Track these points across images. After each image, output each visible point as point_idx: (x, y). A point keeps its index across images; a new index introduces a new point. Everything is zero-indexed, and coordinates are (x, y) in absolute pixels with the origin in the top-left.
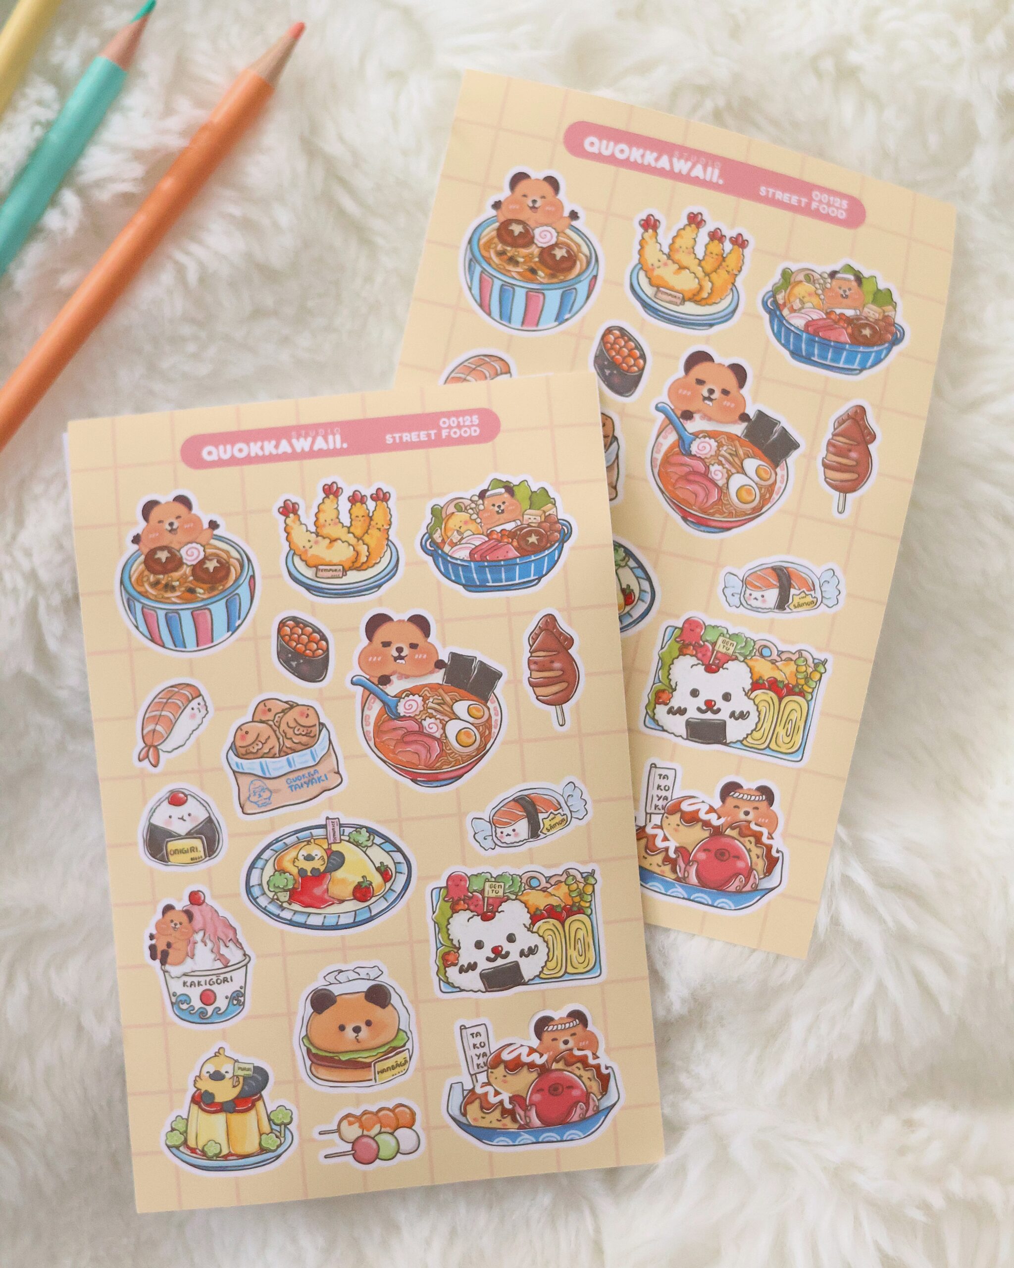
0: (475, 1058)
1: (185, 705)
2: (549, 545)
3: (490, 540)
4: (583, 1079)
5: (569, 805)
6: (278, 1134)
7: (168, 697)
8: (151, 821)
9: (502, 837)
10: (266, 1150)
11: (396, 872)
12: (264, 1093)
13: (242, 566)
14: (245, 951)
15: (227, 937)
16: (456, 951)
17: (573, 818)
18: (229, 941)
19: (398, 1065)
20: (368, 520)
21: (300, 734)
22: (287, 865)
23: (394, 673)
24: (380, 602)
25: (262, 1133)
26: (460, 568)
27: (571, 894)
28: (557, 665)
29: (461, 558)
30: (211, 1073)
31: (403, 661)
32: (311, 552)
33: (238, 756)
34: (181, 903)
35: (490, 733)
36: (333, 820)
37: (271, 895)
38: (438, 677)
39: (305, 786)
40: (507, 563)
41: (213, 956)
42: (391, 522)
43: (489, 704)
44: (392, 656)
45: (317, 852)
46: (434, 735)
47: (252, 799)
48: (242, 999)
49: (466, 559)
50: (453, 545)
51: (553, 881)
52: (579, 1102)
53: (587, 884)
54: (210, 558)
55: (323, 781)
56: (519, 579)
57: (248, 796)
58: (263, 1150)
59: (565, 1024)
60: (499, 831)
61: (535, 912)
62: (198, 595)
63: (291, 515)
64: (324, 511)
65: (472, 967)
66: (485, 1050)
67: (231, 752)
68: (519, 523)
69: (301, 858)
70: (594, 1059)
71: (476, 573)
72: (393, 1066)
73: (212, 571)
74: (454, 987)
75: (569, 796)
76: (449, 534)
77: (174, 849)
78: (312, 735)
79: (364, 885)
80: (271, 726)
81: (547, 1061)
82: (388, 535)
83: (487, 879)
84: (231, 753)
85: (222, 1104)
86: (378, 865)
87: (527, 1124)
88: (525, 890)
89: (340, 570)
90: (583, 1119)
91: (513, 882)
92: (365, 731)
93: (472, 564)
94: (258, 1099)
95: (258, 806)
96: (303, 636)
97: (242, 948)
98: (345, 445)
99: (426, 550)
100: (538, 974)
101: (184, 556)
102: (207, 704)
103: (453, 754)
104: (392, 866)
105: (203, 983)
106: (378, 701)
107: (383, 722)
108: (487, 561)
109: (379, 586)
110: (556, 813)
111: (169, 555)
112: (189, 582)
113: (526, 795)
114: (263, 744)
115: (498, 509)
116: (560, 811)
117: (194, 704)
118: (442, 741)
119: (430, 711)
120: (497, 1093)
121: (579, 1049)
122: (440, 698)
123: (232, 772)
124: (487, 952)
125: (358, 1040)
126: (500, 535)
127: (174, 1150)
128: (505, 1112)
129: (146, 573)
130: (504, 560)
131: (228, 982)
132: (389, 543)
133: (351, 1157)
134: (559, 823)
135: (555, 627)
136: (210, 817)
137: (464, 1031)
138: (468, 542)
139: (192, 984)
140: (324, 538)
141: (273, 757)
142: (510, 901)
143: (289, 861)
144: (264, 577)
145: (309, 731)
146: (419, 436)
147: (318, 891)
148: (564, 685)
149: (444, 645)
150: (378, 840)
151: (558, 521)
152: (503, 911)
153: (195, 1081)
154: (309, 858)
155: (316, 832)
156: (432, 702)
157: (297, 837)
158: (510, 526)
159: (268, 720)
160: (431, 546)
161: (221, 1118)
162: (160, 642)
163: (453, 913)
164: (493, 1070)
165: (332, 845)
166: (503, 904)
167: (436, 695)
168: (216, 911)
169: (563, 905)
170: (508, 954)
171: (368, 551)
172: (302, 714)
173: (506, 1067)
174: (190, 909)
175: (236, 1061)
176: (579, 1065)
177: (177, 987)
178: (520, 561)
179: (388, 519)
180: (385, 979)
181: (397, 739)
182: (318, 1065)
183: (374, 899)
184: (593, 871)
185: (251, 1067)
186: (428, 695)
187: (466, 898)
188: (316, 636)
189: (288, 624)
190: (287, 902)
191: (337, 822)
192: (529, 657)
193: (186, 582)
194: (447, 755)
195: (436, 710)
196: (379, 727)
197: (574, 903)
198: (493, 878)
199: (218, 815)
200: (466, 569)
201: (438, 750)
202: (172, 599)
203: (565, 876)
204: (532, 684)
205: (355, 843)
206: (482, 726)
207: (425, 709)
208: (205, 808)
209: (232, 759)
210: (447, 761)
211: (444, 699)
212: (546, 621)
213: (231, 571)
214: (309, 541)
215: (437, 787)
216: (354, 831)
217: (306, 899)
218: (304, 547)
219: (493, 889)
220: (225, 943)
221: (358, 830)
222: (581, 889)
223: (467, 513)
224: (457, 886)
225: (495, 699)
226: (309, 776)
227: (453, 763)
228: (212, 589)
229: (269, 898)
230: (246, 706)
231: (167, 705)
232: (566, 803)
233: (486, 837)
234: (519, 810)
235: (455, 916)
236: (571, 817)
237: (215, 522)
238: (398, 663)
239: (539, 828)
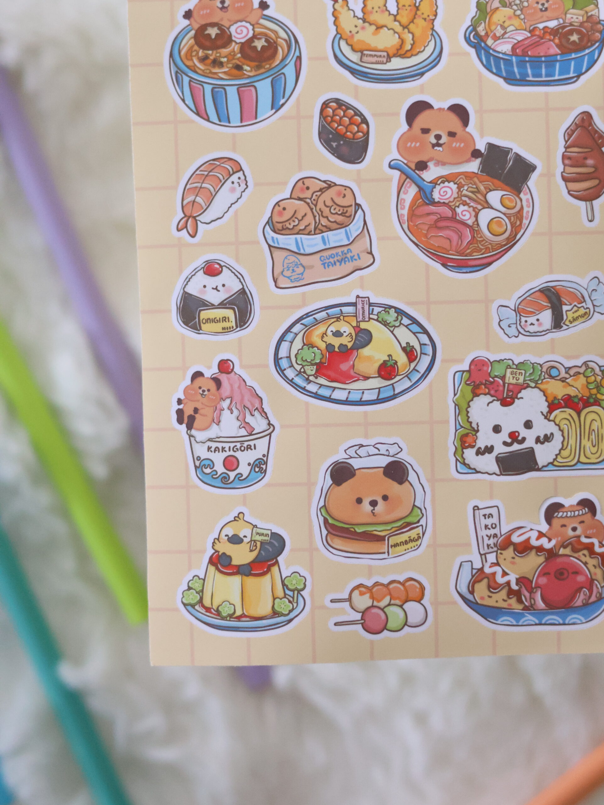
0: (486, 539)
1: (225, 179)
3: (532, 36)
4: (588, 566)
5: (593, 299)
6: (291, 599)
7: (209, 170)
8: (186, 290)
9: (526, 326)
10: (278, 614)
11: (421, 353)
12: (279, 559)
13: (289, 47)
14: (269, 421)
15: (253, 405)
16: (474, 433)
17: (595, 313)
18: (255, 410)
19: (411, 540)
20: (415, 9)
21: (336, 213)
22: (316, 339)
23: (431, 159)
24: (422, 89)
25: (275, 597)
26: (502, 61)
27: (588, 386)
28: (590, 162)
29: (503, 52)
30: (230, 536)
31: (440, 149)
32: (357, 37)
33: (274, 231)
34: (212, 370)
35: (521, 224)
36: (363, 299)
37: (298, 368)
38: (474, 166)
39: (338, 264)
40: (549, 59)
41: (238, 423)
42: (437, 13)
43: (522, 195)
44: (430, 142)
45: (346, 328)
46: (465, 222)
47: (285, 273)
48: (264, 467)
49: (507, 53)
50: (496, 38)
51: (572, 372)
52: (582, 588)
54: (258, 37)
55: (356, 260)
56: (559, 75)
57: (282, 270)
58: (275, 613)
59: (574, 512)
60: (523, 319)
61: (552, 401)
62: (245, 72)
65: (489, 450)
66: (496, 531)
67: (267, 227)
68: (561, 21)
69: (329, 333)
70: (600, 547)
71: (518, 66)
72: (406, 541)
73: (259, 49)
74: (470, 468)
75: (593, 290)
76: (493, 28)
77: (206, 318)
78: (347, 215)
79: (389, 364)
80: (308, 204)
81: (555, 546)
82: (433, 26)
83: (509, 366)
85: (238, 567)
86: (404, 345)
87: (532, 606)
88: (545, 378)
89: (384, 56)
90: (586, 605)
91: (534, 370)
92: (400, 214)
93: (514, 59)
94: (273, 565)
95: (291, 280)
96: (346, 119)
97: (267, 418)
99: (469, 41)
100: (552, 461)
101: (234, 33)
102: (247, 179)
103: (484, 242)
104: (417, 347)
105: (227, 449)
106: (414, 186)
107: (418, 207)
108: (528, 56)
109: (422, 74)
110: (579, 306)
111: (218, 32)
112: (236, 59)
113: (552, 287)
114: (299, 221)
115: (540, 7)
116: (584, 304)
117: (234, 178)
118: (474, 229)
119: (464, 198)
120: (505, 574)
121: (587, 537)
123: (267, 246)
124: (504, 436)
125: (373, 513)
126: (542, 32)
127: (189, 608)
128: (511, 592)
129: (196, 47)
130: (545, 56)
131: (252, 449)
132: (434, 33)
133: (360, 626)
134: (582, 316)
135: (590, 124)
136: (243, 288)
137: (477, 512)
138: (511, 37)
139: (216, 449)
140: (371, 24)
141: (309, 234)
142: (529, 389)
143: (317, 336)
144: (310, 59)
145: (345, 211)
147: (344, 367)
148: (596, 182)
149: (482, 136)
150: (406, 321)
151: (599, 22)
152: (522, 398)
153: (214, 542)
155: (345, 309)
156: (467, 190)
157: (327, 313)
158: (552, 24)
159: (306, 198)
160: (474, 38)
161: (236, 580)
162: (206, 117)
163: (474, 397)
164: (502, 552)
165: (361, 323)
166: (523, 391)
167: (471, 183)
168: (244, 380)
169: (580, 396)
170: (524, 439)
171: (413, 39)
172: (339, 194)
173: (515, 550)
174: (219, 377)
175: (255, 526)
176: (585, 552)
177: (202, 451)
178: (560, 58)
179: (434, 9)
180: (404, 456)
181: (431, 225)
182: (334, 535)
183: (398, 378)
185: (269, 532)
186: (463, 183)
187: (487, 382)
188: (357, 119)
189: (331, 106)
190: (313, 375)
191: (367, 301)
192: (564, 153)
193: (234, 59)
194: (478, 242)
195: (470, 198)
196: (413, 211)
197: (591, 395)
198: (515, 365)
199: (252, 287)
200: (508, 62)
201: (469, 238)
202: (220, 75)
203: (584, 368)
204: (565, 179)
205: (383, 323)
206: (514, 216)
207: (460, 196)
208: (239, 280)
209: (269, 234)
210: (478, 248)
211: (478, 188)
212: (583, 118)
213: (278, 52)
214: (356, 26)
215: (467, 273)
216: (383, 310)
217: (332, 374)
218: (350, 32)
219: (514, 375)
220: (251, 411)
221: (387, 310)
222: (599, 382)
223: (511, 8)
224: (480, 370)
225: (528, 191)
226: (343, 255)
227: (483, 251)
228: (258, 67)
229: (297, 370)
230: (285, 183)
231: (207, 178)
232: (590, 297)
233: (510, 325)
234: (544, 301)
235: (475, 399)
236: (594, 311)
237: (266, 2)
238: (436, 150)
239: (563, 319)
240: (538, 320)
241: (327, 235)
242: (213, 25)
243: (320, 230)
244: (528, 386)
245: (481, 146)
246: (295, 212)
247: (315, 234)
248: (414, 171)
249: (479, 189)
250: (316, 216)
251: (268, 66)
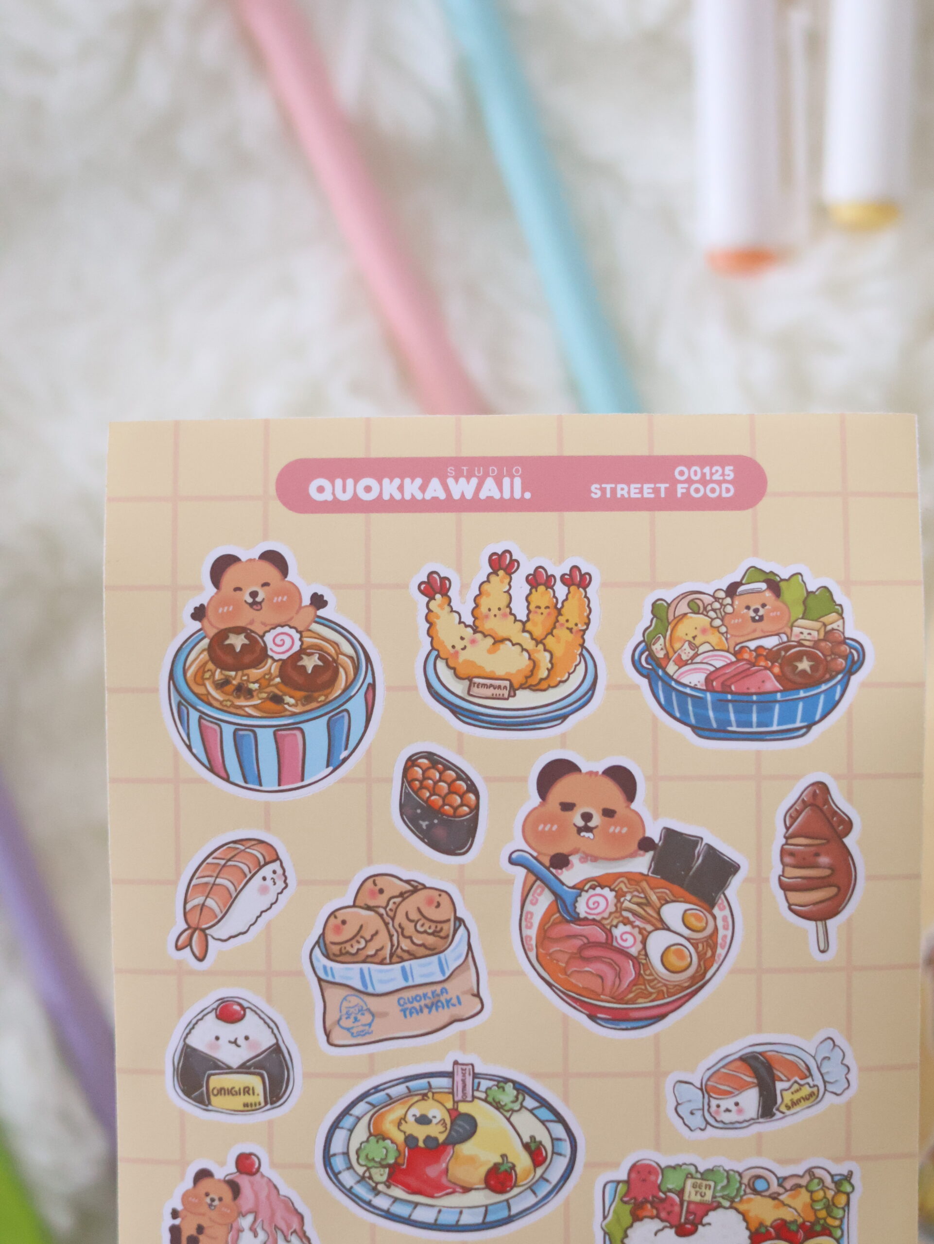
1: (253, 872)
2: (827, 676)
3: (738, 661)
5: (823, 1072)
7: (228, 857)
8: (188, 1041)
9: (717, 1112)
11: (553, 1153)
13: (357, 669)
15: (289, 1226)
17: (827, 1093)
18: (291, 1234)
20: (555, 613)
21: (425, 932)
22: (389, 1126)
23: (575, 851)
24: (563, 741)
26: (689, 700)
27: (813, 1206)
28: (824, 860)
29: (692, 685)
31: (590, 835)
32: (463, 656)
33: (327, 956)
34: (225, 1169)
35: (713, 956)
36: (464, 1067)
38: (642, 864)
39: (426, 1011)
40: (762, 698)
42: (589, 620)
43: (716, 911)
44: (575, 825)
45: (437, 1112)
46: (627, 949)
47: (342, 1023)
49: (699, 686)
50: (682, 663)
51: (788, 1184)
53: (839, 1191)
54: (308, 651)
56: (779, 724)
57: (337, 1017)
60: (714, 1103)
61: (757, 1230)
62: (286, 706)
63: (438, 596)
64: (488, 595)
67: (317, 948)
68: (785, 638)
69: (410, 1118)
71: (714, 710)
73: (310, 671)
75: (825, 1058)
76: (677, 646)
77: (219, 1087)
78: (442, 934)
79: (502, 1168)
80: (381, 916)
82: (584, 641)
83: (690, 1174)
84: (317, 951)
86: (526, 1139)
88: (745, 1194)
89: (505, 687)
91: (728, 1181)
92: (524, 935)
93: (709, 696)
95: (352, 1034)
96: (442, 784)
98: (528, 495)
99: (639, 667)
101: (270, 645)
102: (287, 874)
103: (656, 982)
104: (548, 1143)
106: (547, 891)
107: (552, 925)
108: (732, 693)
109: (564, 717)
110: (802, 1082)
111: (246, 642)
112: (273, 685)
113: (760, 1053)
114: (367, 942)
115: (752, 614)
116: (809, 1080)
117: (267, 871)
118: (641, 961)
119: (625, 914)
122: (642, 895)
123: (316, 979)
126: (754, 654)
129: (211, 666)
130: (756, 694)
132: (585, 652)
134: (806, 1099)
135: (826, 802)
136: (277, 1044)
138: (705, 661)
140: (485, 636)
141: (382, 962)
142: (720, 1211)
143: (392, 1122)
144: (389, 689)
145: (438, 929)
146: (641, 491)
147: (432, 1171)
148: (832, 891)
149: (656, 816)
150: (530, 1103)
151: (844, 641)
152: (709, 1224)
154: (423, 1120)
155: (436, 1082)
156: (630, 901)
157: (407, 1087)
158: (770, 642)
159: (379, 907)
160: (647, 663)
162: (223, 774)
163: (633, 1221)
165: (460, 1104)
166: (711, 1214)
167: (637, 890)
168: (275, 1187)
169: (800, 1221)
171: (551, 661)
172: (430, 902)
178: (781, 697)
179: (586, 614)
181: (573, 953)
183: (516, 1191)
184: (851, 1173)
186: (625, 889)
187: (655, 1199)
188: (461, 785)
189: (420, 763)
190: (384, 1183)
191: (469, 1069)
192: (783, 845)
193: (269, 686)
194: (646, 982)
195: (634, 913)
196: (545, 931)
197: (818, 1220)
198: (700, 1173)
199: (291, 1043)
200: (699, 702)
201: (632, 974)
202: (247, 709)
203: (807, 1178)
204: (784, 887)
205: (494, 1104)
206: (703, 943)
207: (619, 910)
208: (270, 1030)
209: (318, 961)
210: (645, 992)
211: (648, 898)
212: (815, 792)
213: (340, 674)
214: (462, 638)
215: (626, 1029)
216: (494, 1085)
217: (412, 1182)
218: (453, 647)
219: (698, 1189)
220: (286, 1234)
221: (502, 1084)
222: (830, 1199)
223: (707, 616)
224: (644, 1180)
225: (725, 903)
226: (434, 997)
227: (654, 996)
228: (308, 699)
229: (357, 1174)
230: (346, 883)
231: (225, 869)
232: (819, 1068)
233: (694, 1112)
234: (748, 1074)
235: (637, 1225)
236: (826, 1090)
237: (322, 596)
238: (584, 836)
239: (776, 1103)
240: (737, 1104)
241: (411, 966)
242: (238, 630)
243: (398, 957)
244: (719, 1206)
245: (654, 832)
246: (361, 927)
247: (391, 963)
248: (548, 869)
249: (649, 900)
250: (393, 935)
251: (322, 698)
